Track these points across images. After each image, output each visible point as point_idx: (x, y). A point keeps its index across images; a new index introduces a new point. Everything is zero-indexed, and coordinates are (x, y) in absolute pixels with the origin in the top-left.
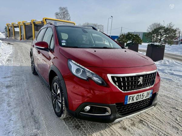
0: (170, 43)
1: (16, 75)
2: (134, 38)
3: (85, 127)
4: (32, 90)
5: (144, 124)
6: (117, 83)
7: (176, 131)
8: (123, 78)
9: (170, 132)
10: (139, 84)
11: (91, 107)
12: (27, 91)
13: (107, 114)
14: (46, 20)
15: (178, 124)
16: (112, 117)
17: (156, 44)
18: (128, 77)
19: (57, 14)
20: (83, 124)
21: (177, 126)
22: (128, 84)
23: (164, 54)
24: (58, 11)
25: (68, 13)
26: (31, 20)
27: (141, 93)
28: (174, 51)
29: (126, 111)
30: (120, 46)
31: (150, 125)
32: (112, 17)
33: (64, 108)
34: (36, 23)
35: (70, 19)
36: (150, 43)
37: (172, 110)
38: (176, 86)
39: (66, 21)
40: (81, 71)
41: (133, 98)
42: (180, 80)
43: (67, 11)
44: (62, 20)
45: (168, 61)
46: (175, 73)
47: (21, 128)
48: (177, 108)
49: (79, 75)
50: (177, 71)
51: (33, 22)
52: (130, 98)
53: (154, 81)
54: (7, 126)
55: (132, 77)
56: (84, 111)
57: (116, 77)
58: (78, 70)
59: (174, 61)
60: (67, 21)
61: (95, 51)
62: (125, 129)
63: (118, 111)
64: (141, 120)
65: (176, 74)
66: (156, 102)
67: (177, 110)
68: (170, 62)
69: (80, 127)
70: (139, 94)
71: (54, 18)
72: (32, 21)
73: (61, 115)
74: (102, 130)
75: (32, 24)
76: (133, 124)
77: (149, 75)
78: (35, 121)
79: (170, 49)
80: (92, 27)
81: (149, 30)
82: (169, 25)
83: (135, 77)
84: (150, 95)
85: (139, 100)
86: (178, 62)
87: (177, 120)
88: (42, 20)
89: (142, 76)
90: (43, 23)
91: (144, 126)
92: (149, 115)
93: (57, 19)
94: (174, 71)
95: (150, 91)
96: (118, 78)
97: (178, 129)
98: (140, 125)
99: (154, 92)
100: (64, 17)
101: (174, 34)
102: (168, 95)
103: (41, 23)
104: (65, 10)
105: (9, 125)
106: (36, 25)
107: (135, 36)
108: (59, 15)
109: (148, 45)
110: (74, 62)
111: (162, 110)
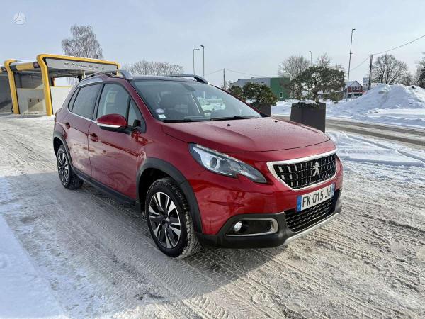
0: (335, 98)
1: (27, 195)
2: (260, 92)
3: (229, 266)
4: (86, 220)
5: (325, 247)
6: (283, 176)
7: (378, 250)
8: (292, 166)
9: (369, 251)
10: (314, 175)
11: (244, 222)
12: (76, 223)
13: (272, 231)
14: (44, 59)
15: (379, 238)
16: (281, 235)
17: (308, 102)
18: (298, 165)
19: (67, 44)
20: (222, 263)
21: (378, 241)
22: (300, 176)
23: (326, 123)
24: (70, 36)
25: (95, 41)
26: (5, 63)
27: (320, 191)
28: (338, 114)
29: (299, 224)
30: (258, 112)
31: (336, 246)
32: (203, 47)
33: (188, 235)
34: (18, 69)
35: (101, 55)
36: (296, 102)
37: (363, 219)
38: (359, 180)
39: (91, 59)
40: (219, 162)
41: (308, 201)
42: (364, 168)
43: (91, 35)
44: (81, 58)
45: (335, 135)
46: (352, 156)
47: (110, 286)
48: (370, 215)
49: (217, 169)
50: (355, 152)
51: (10, 67)
52: (305, 199)
53: (334, 169)
54: (79, 288)
55: (303, 163)
56: (233, 232)
57: (280, 166)
58: (214, 162)
59: (345, 134)
60: (95, 60)
61: (229, 125)
62: (297, 258)
63: (288, 224)
64: (318, 242)
65: (354, 158)
66: (340, 205)
67: (372, 218)
68: (338, 136)
69: (219, 267)
70: (317, 192)
71: (61, 54)
72: (8, 64)
73: (183, 250)
74: (260, 265)
75: (6, 71)
76: (308, 250)
77: (327, 158)
78: (129, 272)
79: (330, 111)
80: (195, 77)
81: (282, 71)
82: (320, 59)
83: (308, 162)
84: (332, 194)
85: (317, 203)
86: (352, 134)
87: (375, 233)
88: (35, 60)
89: (318, 160)
90: (39, 67)
91: (326, 250)
92: (329, 231)
93: (68, 57)
94: (350, 152)
95: (331, 186)
96: (285, 167)
97: (380, 246)
98: (320, 249)
99: (337, 188)
100: (86, 49)
101: (340, 81)
102: (351, 197)
103: (32, 67)
104: (86, 33)
105: (84, 286)
106: (18, 73)
107: (263, 87)
108: (73, 45)
109: (294, 106)
110: (200, 147)
111: (346, 221)
